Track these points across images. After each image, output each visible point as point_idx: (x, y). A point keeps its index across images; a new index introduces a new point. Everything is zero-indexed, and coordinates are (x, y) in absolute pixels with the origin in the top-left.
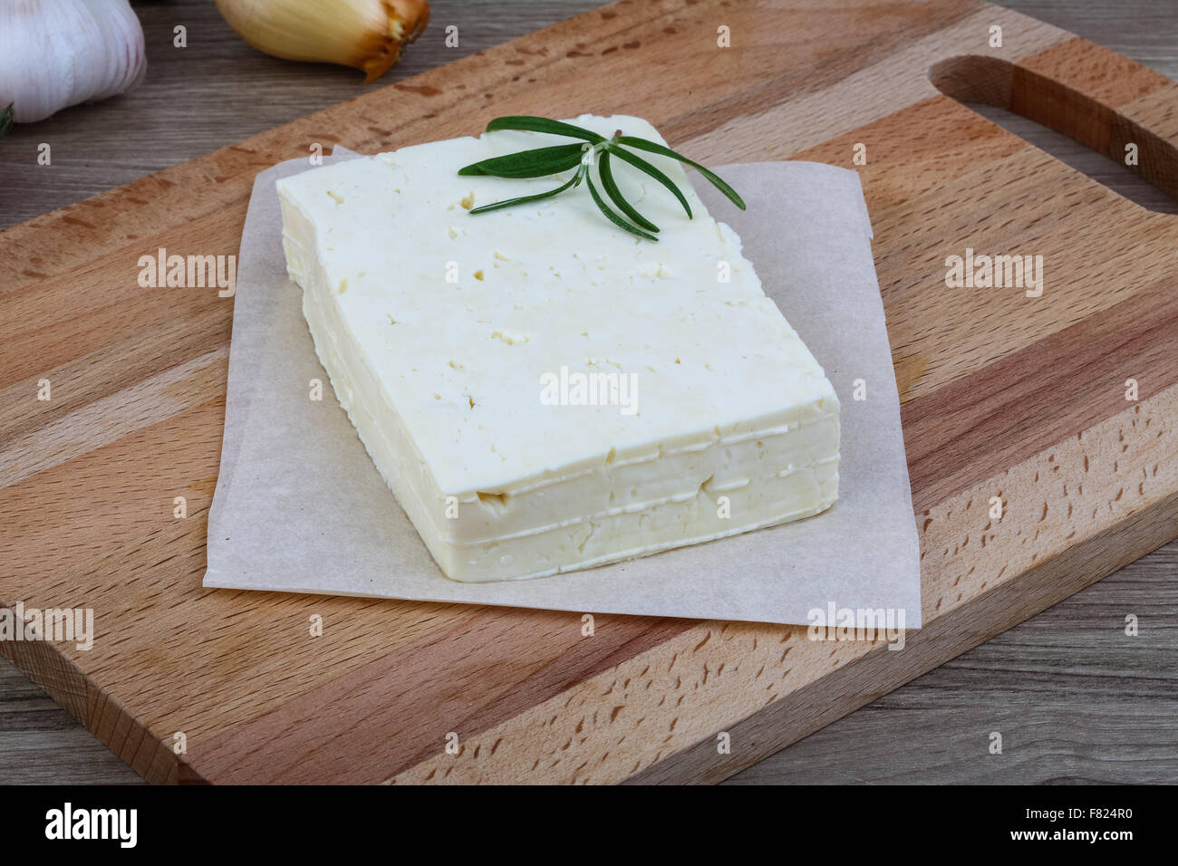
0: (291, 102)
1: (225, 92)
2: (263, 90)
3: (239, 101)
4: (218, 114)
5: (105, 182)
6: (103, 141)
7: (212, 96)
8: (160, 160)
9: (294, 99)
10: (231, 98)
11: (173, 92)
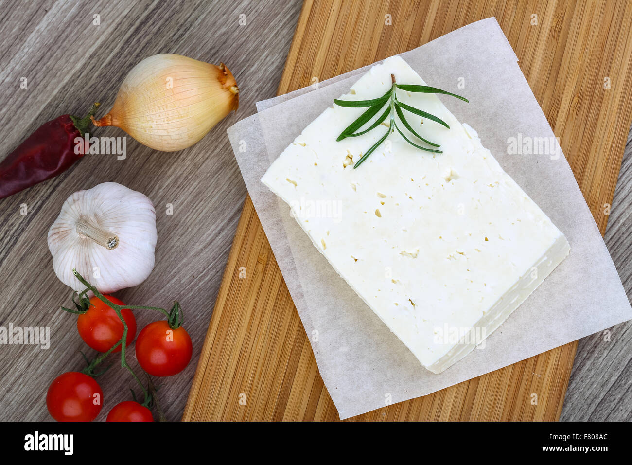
0: (208, 154)
1: (178, 172)
2: (190, 157)
3: (189, 174)
4: (191, 189)
5: (201, 270)
6: (172, 247)
7: (177, 181)
8: (205, 236)
9: (207, 152)
10: (184, 175)
11: (161, 192)
